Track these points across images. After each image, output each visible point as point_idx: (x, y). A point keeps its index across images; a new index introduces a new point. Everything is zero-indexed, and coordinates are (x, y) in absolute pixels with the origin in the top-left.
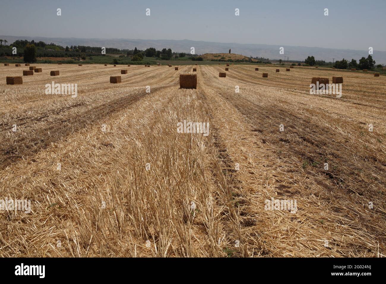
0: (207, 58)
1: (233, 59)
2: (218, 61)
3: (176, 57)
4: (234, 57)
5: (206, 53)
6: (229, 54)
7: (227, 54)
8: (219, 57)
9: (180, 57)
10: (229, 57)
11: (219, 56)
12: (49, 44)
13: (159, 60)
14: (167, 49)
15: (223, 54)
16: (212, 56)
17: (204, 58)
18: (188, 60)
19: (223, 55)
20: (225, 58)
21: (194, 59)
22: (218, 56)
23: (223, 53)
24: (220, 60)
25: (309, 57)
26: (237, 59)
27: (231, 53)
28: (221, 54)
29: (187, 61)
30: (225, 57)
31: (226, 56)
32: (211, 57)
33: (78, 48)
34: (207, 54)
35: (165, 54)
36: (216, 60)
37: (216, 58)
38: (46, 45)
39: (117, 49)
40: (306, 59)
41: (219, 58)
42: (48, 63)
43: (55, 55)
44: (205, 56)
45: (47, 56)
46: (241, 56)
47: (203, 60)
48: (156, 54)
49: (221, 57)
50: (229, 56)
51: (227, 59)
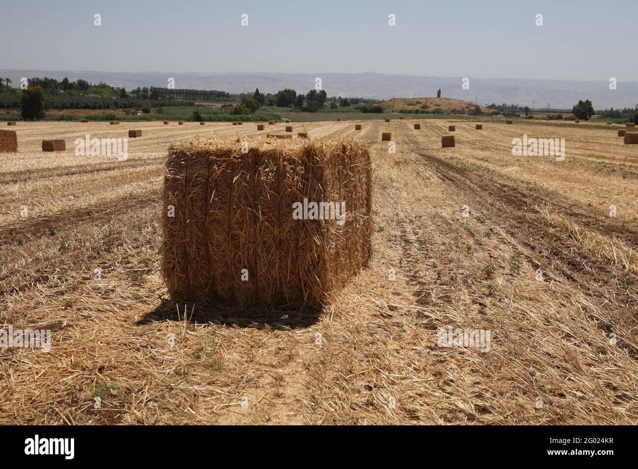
0: (393, 106)
1: (443, 108)
2: (413, 113)
3: (333, 106)
4: (446, 105)
5: (392, 98)
6: (438, 100)
7: (432, 100)
8: (418, 105)
9: (341, 106)
10: (436, 105)
11: (418, 103)
12: (97, 84)
13: (296, 112)
14: (318, 92)
15: (425, 100)
16: (403, 102)
17: (389, 107)
18: (354, 111)
19: (425, 102)
20: (429, 107)
21: (366, 109)
22: (414, 102)
23: (426, 98)
24: (417, 112)
25: (580, 102)
26: (452, 109)
27: (442, 96)
28: (421, 98)
29: (351, 113)
30: (428, 104)
31: (431, 104)
32: (401, 106)
33: (150, 90)
34: (394, 99)
35: (313, 101)
36: (410, 112)
37: (411, 107)
38: (91, 86)
39: (224, 92)
40: (574, 107)
41: (417, 107)
42: (67, 120)
43: (93, 106)
44: (390, 103)
45: (77, 108)
46: (461, 102)
47: (384, 112)
48: (296, 100)
49: (421, 105)
50: (437, 103)
51: (432, 108)
